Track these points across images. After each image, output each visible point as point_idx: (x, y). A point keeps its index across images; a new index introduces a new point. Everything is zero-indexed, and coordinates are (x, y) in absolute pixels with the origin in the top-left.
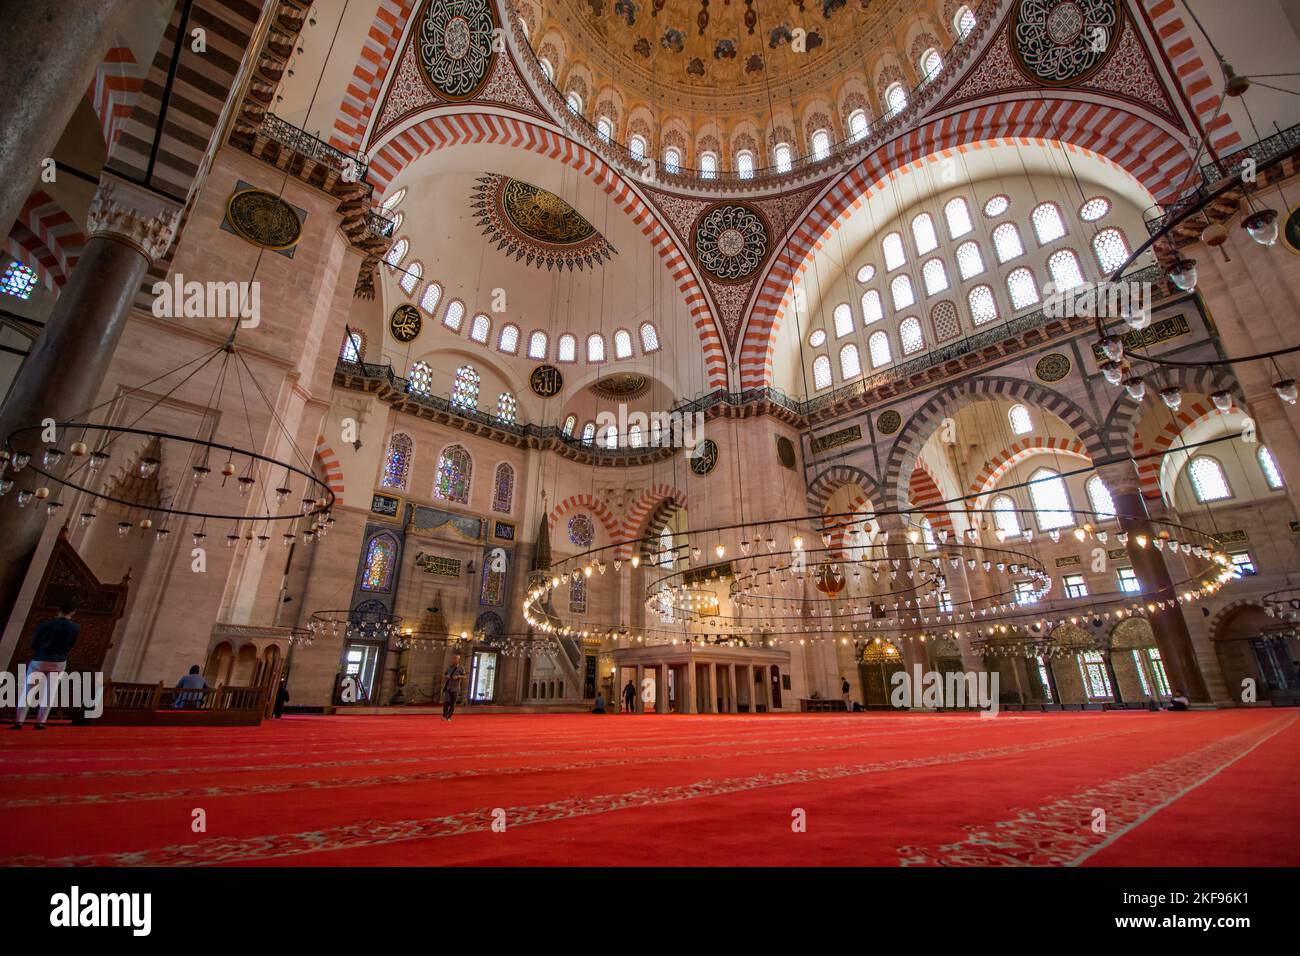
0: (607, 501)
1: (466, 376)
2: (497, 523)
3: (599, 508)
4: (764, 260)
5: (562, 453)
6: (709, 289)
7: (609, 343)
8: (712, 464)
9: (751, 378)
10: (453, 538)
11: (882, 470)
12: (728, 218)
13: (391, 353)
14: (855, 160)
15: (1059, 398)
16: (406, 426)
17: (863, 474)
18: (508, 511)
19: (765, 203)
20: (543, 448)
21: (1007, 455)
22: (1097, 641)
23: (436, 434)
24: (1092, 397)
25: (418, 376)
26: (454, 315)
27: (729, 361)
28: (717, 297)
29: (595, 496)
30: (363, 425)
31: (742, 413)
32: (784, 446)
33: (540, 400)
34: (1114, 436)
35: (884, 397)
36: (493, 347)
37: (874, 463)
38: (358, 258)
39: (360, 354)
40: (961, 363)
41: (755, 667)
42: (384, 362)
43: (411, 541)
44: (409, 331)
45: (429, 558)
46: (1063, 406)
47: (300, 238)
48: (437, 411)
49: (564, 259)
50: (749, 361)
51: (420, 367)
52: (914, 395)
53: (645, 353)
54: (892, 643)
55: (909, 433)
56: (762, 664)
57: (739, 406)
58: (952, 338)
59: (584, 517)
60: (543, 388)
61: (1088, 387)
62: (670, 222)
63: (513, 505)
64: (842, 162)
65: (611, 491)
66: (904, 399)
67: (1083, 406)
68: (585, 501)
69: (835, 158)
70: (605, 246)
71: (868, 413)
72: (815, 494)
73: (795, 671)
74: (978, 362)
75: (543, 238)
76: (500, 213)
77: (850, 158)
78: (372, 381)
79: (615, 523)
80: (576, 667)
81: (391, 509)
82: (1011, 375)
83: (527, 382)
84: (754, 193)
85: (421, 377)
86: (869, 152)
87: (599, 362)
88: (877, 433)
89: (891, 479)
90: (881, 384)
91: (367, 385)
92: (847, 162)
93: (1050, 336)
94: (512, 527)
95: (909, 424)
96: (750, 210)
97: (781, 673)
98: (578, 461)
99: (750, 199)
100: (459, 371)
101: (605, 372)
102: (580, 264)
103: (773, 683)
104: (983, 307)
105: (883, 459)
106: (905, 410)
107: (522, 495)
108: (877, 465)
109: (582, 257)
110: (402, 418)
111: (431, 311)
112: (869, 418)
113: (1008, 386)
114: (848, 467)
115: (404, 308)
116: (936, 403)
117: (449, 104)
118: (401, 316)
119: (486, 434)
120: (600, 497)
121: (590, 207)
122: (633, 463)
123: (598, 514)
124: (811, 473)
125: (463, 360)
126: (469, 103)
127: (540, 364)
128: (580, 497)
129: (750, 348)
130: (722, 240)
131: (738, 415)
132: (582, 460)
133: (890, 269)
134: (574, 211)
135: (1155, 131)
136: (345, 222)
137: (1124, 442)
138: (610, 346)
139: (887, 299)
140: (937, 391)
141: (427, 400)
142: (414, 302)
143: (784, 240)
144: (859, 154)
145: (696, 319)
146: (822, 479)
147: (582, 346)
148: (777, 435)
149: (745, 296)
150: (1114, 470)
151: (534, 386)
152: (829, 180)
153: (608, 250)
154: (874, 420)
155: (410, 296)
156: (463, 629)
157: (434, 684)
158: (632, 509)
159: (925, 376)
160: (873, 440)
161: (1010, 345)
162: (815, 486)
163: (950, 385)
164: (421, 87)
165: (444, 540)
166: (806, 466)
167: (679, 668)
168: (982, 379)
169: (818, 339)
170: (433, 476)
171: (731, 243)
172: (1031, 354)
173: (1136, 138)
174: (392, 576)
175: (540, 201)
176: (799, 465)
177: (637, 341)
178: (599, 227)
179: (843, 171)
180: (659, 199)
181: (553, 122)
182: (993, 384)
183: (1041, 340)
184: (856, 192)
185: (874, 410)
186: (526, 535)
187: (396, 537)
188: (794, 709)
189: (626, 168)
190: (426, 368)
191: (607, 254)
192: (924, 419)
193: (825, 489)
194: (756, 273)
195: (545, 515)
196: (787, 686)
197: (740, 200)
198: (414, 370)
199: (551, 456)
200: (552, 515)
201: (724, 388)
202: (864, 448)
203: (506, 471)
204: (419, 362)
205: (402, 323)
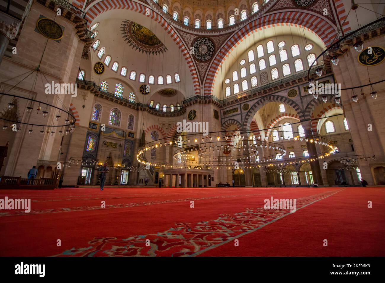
0: (163, 127)
1: (119, 87)
2: (129, 133)
3: (160, 129)
4: (213, 56)
5: (149, 112)
6: (196, 63)
7: (165, 78)
8: (194, 117)
9: (207, 92)
10: (115, 136)
11: (243, 121)
12: (203, 41)
13: (94, 78)
14: (242, 26)
15: (293, 102)
16: (100, 101)
17: (237, 122)
18: (132, 129)
19: (214, 37)
20: (143, 110)
21: (277, 118)
22: (296, 169)
23: (110, 105)
24: (302, 102)
25: (103, 85)
26: (115, 67)
27: (201, 87)
28: (198, 66)
29: (159, 126)
30: (85, 100)
31: (204, 102)
32: (216, 113)
33: (142, 95)
34: (307, 113)
35: (245, 100)
36: (128, 78)
37: (241, 119)
38: (82, 45)
39: (84, 77)
40: (268, 91)
41: (204, 175)
42: (92, 80)
43: (102, 137)
44: (100, 71)
45: (107, 142)
46: (294, 105)
47: (63, 36)
48: (110, 97)
49: (151, 51)
50: (207, 87)
51: (104, 83)
52: (254, 99)
53: (176, 83)
54: (242, 169)
55: (251, 110)
56: (207, 174)
57: (203, 100)
58: (266, 83)
59: (156, 132)
60: (144, 92)
61: (301, 99)
62: (185, 41)
63: (134, 127)
64: (238, 26)
65: (164, 124)
66: (251, 100)
67: (299, 105)
68: (156, 127)
69: (236, 25)
70: (164, 47)
71: (240, 104)
72: (224, 127)
73: (215, 176)
74: (272, 91)
75: (144, 44)
76: (130, 34)
77: (241, 25)
78: (88, 87)
79: (165, 134)
80: (152, 175)
81: (95, 127)
82: (281, 95)
83: (139, 89)
84: (211, 34)
85: (104, 86)
86: (246, 24)
87: (161, 85)
88: (242, 110)
89: (245, 123)
90: (244, 96)
91: (86, 88)
92: (240, 27)
93: (293, 84)
94: (134, 134)
95: (252, 108)
96: (210, 39)
97: (211, 177)
98: (154, 115)
99: (210, 36)
100: (117, 85)
101: (163, 88)
102: (156, 53)
103: (209, 179)
104: (275, 74)
105: (244, 118)
106: (251, 104)
107: (137, 124)
108: (242, 120)
109: (157, 51)
110: (98, 99)
111: (107, 65)
112: (240, 105)
113: (280, 98)
114: (233, 120)
115: (99, 63)
116: (259, 102)
118: (97, 66)
119: (125, 105)
120: (161, 126)
121: (160, 34)
122: (171, 116)
123: (160, 131)
124: (223, 121)
125: (118, 82)
127: (143, 84)
128: (155, 126)
129: (207, 83)
130: (200, 48)
131: (203, 103)
132: (156, 115)
133: (250, 61)
134: (154, 35)
135: (328, 25)
136: (78, 32)
137: (309, 115)
138: (165, 80)
139: (248, 70)
140: (259, 99)
141: (106, 93)
142: (102, 61)
143: (219, 50)
144: (243, 24)
145: (191, 73)
146: (226, 123)
147: (156, 79)
148: (214, 109)
149: (206, 67)
150: (306, 123)
151: (141, 91)
152: (234, 32)
153: (165, 49)
154: (242, 106)
155: (100, 59)
156: (118, 163)
157: (110, 179)
158: (170, 130)
159: (257, 94)
160: (241, 112)
161: (282, 86)
162: (224, 125)
163: (264, 97)
165: (112, 137)
166: (222, 119)
167: (182, 175)
168: (273, 96)
169: (227, 81)
170: (108, 117)
171: (203, 49)
172: (287, 89)
173: (322, 27)
174: (96, 147)
175: (143, 30)
176: (220, 118)
177: (173, 79)
178: (162, 41)
179: (238, 29)
180: (182, 33)
181: (148, 4)
182: (276, 97)
183: (290, 85)
184: (242, 36)
185: (242, 103)
186: (138, 136)
187: (97, 136)
188: (214, 187)
189: (172, 22)
190: (106, 83)
191: (165, 50)
192: (256, 107)
193: (226, 126)
194: (210, 60)
195: (144, 131)
196: (213, 180)
197: (207, 36)
198: (102, 83)
199: (146, 113)
200: (146, 131)
201: (199, 95)
202: (238, 114)
203: (132, 117)
204: (104, 81)
205: (98, 68)
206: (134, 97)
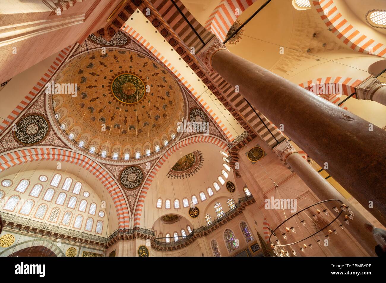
1: (217, 207)
2: (251, 246)
4: (204, 113)
7: (225, 163)
12: (193, 118)
16: (211, 237)
26: (203, 197)
28: (212, 133)
30: (201, 248)
33: (234, 193)
36: (215, 193)
51: (207, 216)
70: (197, 152)
83: (228, 192)
85: (208, 219)
87: (230, 170)
96: (191, 110)
99: (189, 109)
100: (215, 207)
111: (197, 203)
117: (141, 185)
118: (191, 213)
125: (213, 204)
126: (144, 179)
127: (226, 184)
141: (212, 224)
142: (191, 206)
143: (199, 104)
147: (225, 170)
149: (212, 125)
151: (230, 191)
155: (189, 206)
164: (134, 191)
178: (192, 151)
180: (184, 135)
181: (159, 157)
189: (176, 141)
190: (208, 216)
194: (207, 118)
195: (258, 233)
197: (188, 112)
203: (243, 224)
204: (206, 216)
205: (193, 213)
206: (232, 201)
